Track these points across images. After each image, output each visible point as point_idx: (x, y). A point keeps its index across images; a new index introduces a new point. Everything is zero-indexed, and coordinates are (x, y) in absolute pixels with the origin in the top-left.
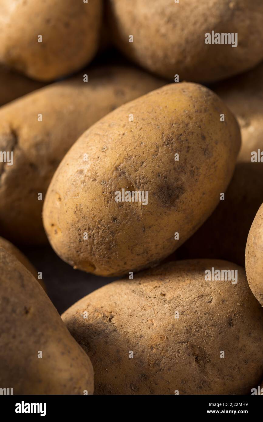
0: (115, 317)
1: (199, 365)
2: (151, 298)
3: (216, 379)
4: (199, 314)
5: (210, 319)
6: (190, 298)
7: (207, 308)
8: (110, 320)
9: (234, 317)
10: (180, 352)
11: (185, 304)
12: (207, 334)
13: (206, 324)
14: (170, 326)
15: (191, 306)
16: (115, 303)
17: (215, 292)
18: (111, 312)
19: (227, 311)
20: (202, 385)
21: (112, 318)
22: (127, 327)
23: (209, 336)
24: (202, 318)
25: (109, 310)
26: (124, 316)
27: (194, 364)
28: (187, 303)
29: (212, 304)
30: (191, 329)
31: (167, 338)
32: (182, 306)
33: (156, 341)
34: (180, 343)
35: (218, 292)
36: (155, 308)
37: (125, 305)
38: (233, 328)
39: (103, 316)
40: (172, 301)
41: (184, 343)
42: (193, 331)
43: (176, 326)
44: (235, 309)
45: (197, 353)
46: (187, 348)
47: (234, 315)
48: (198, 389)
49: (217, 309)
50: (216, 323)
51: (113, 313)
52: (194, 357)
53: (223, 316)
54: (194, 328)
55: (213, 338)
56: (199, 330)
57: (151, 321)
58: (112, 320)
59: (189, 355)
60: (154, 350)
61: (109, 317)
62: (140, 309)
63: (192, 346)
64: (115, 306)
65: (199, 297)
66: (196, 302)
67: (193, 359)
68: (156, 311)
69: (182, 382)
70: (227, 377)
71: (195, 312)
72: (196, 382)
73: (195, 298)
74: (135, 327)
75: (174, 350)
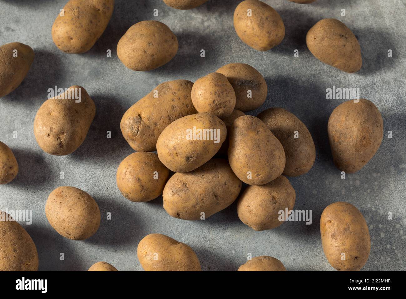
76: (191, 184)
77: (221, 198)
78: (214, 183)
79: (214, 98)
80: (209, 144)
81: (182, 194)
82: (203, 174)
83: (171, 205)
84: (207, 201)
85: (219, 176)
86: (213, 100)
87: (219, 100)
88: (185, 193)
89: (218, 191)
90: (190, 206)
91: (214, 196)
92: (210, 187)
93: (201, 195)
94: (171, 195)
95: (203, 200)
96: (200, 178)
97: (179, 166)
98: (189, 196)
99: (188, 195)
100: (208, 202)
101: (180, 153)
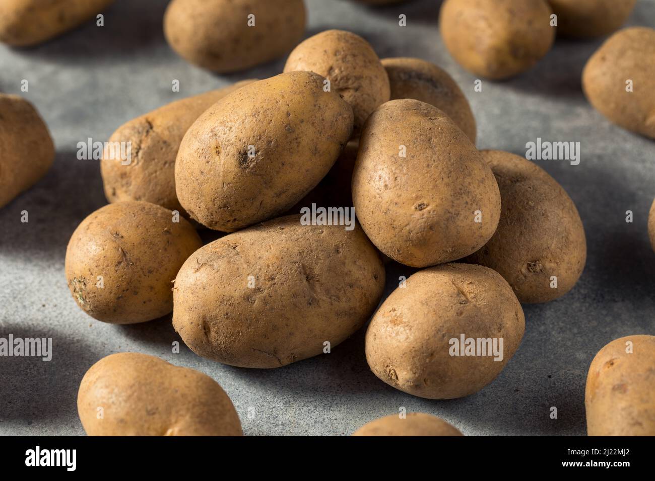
0: (239, 246)
1: (309, 283)
2: (271, 232)
3: (325, 298)
4: (311, 241)
5: (320, 245)
6: (304, 230)
7: (319, 237)
8: (234, 248)
10: (292, 270)
11: (299, 234)
12: (317, 257)
13: (316, 249)
14: (285, 249)
15: (304, 235)
16: (241, 238)
17: (326, 227)
21: (237, 246)
22: (249, 251)
23: (318, 258)
24: (313, 244)
25: (234, 242)
27: (305, 281)
29: (322, 235)
30: (303, 252)
31: (282, 258)
32: (297, 235)
33: (272, 261)
34: (293, 262)
36: (274, 237)
37: (248, 238)
38: (340, 255)
39: (229, 246)
40: (289, 232)
41: (297, 263)
42: (305, 254)
43: (290, 249)
45: (308, 273)
46: (299, 268)
47: (342, 245)
49: (327, 238)
50: (325, 249)
51: (237, 244)
52: (305, 276)
53: (332, 244)
54: (306, 251)
55: (322, 261)
56: (310, 254)
57: (270, 246)
58: (236, 248)
59: (301, 273)
60: (270, 267)
62: (260, 239)
63: (304, 267)
64: (239, 239)
65: (312, 229)
66: (309, 232)
68: (274, 240)
69: (294, 296)
70: (333, 297)
72: (306, 298)
74: (255, 251)
75: (288, 268)
76: (247, 245)
77: (322, 284)
78: (308, 242)
79: (332, 62)
80: (302, 121)
81: (220, 263)
82: (283, 227)
83: (191, 295)
84: (282, 284)
85: (323, 232)
86: (328, 67)
87: (343, 69)
88: (229, 262)
89: (316, 264)
90: (237, 294)
91: (303, 277)
92: (296, 250)
93: (268, 266)
94: (193, 271)
95: (273, 279)
96: (273, 233)
97: (220, 185)
98: (238, 269)
99: (236, 267)
100: (286, 288)
101: (227, 143)
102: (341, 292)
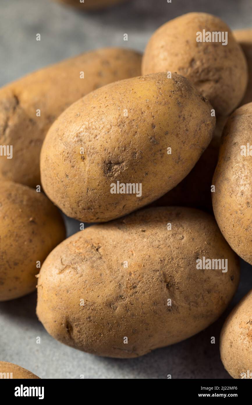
0: (102, 248)
1: (169, 291)
2: (133, 234)
3: (183, 304)
4: (172, 248)
5: (181, 253)
6: (165, 235)
7: (179, 244)
8: (97, 250)
9: (201, 253)
10: (154, 278)
11: (160, 240)
12: (178, 265)
13: (177, 257)
14: (147, 257)
15: (165, 241)
16: (103, 237)
17: (187, 231)
18: (99, 244)
19: (196, 247)
20: (171, 308)
21: (99, 248)
22: (111, 255)
24: (174, 251)
25: (97, 242)
26: (109, 247)
27: (165, 289)
28: (162, 239)
29: (183, 241)
30: (164, 260)
31: (144, 266)
32: (158, 241)
33: (134, 269)
34: (154, 271)
35: (189, 231)
36: (136, 241)
37: (111, 238)
39: (92, 247)
40: (150, 237)
41: (158, 271)
42: (166, 262)
43: (152, 257)
44: (203, 246)
45: (168, 281)
46: (160, 276)
47: (202, 251)
48: (167, 311)
49: (188, 245)
50: (185, 256)
51: (100, 245)
52: (166, 284)
53: (192, 251)
54: (167, 259)
55: (182, 269)
56: (171, 262)
57: (132, 252)
58: (99, 250)
59: (161, 282)
60: (133, 275)
61: (97, 248)
62: (123, 242)
63: (164, 275)
64: (102, 239)
65: (173, 234)
66: (171, 238)
67: (165, 286)
68: (136, 244)
69: (154, 304)
70: (192, 303)
71: (169, 246)
72: (166, 305)
73: (169, 235)
74: (118, 256)
75: (149, 277)
76: (110, 247)
77: (181, 292)
78: (169, 249)
79: (194, 53)
80: (167, 133)
81: (84, 267)
82: (145, 229)
83: (54, 296)
84: (144, 293)
85: (183, 237)
86: (190, 59)
87: (204, 61)
88: (92, 267)
89: (177, 272)
90: (99, 301)
91: (164, 285)
92: (157, 258)
93: (130, 274)
94: (57, 271)
95: (135, 287)
96: (135, 236)
97: (84, 190)
98: (101, 275)
99: (99, 272)
100: (148, 297)
101: (92, 151)
102: (200, 298)
